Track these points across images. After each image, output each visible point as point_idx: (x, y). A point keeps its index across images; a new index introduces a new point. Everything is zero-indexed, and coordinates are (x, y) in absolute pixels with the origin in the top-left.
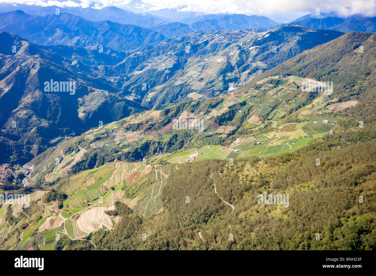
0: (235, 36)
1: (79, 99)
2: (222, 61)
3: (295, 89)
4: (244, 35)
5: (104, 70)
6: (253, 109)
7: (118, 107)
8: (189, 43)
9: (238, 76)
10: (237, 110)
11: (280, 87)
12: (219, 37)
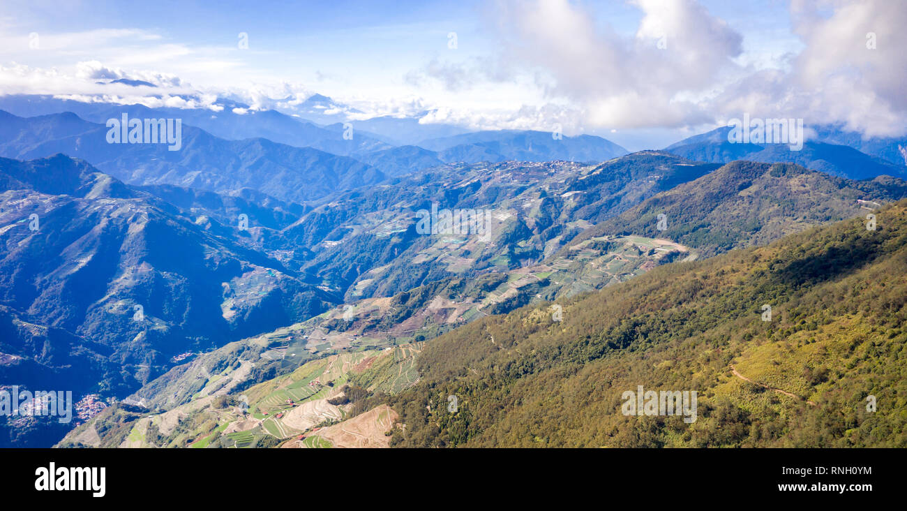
0: (535, 174)
1: (224, 284)
2: (508, 219)
3: (634, 256)
4: (553, 171)
5: (263, 236)
6: (561, 292)
7: (301, 301)
8: (439, 185)
9: (539, 246)
10: (533, 293)
11: (611, 254)
12: (502, 174)
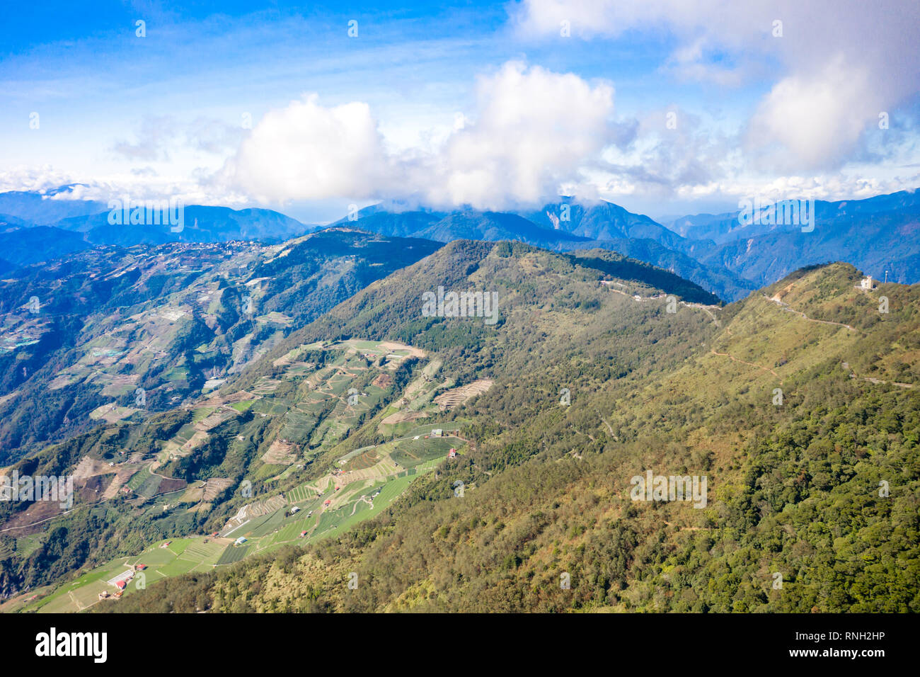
0: (208, 257)
2: (181, 318)
3: (362, 368)
4: (230, 253)
6: (272, 428)
8: (84, 277)
9: (225, 350)
10: (231, 435)
11: (330, 367)
12: (166, 259)
